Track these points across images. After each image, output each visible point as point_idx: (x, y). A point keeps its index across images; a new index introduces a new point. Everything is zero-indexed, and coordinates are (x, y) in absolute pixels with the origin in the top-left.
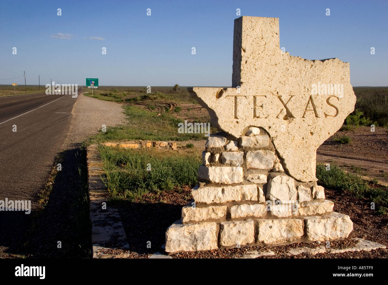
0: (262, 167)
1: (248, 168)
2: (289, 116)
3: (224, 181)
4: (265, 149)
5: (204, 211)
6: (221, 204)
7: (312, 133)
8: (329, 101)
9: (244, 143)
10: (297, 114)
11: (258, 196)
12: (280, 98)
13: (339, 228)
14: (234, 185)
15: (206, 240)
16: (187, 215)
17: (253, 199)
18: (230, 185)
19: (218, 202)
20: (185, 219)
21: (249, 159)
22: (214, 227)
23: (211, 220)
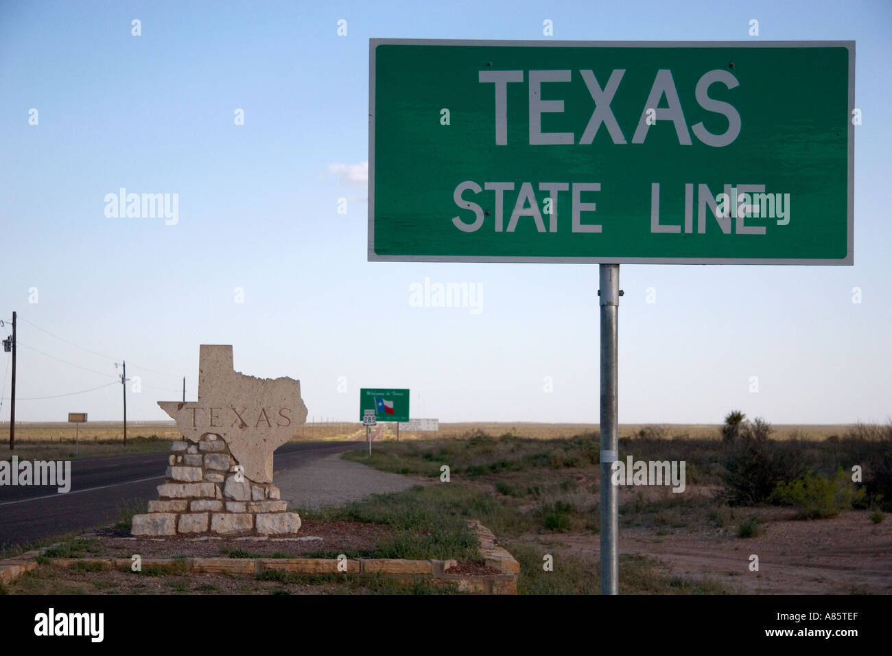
0: (219, 468)
1: (206, 468)
2: (243, 425)
3: (184, 479)
4: (220, 452)
5: (167, 504)
6: (182, 499)
7: (265, 440)
8: (282, 413)
9: (202, 447)
10: (251, 423)
11: (215, 493)
12: (234, 409)
13: (286, 524)
14: (193, 482)
15: (165, 526)
16: (152, 506)
17: (210, 496)
18: (190, 483)
19: (179, 497)
20: (150, 510)
21: (207, 461)
22: (174, 516)
23: (172, 512)
